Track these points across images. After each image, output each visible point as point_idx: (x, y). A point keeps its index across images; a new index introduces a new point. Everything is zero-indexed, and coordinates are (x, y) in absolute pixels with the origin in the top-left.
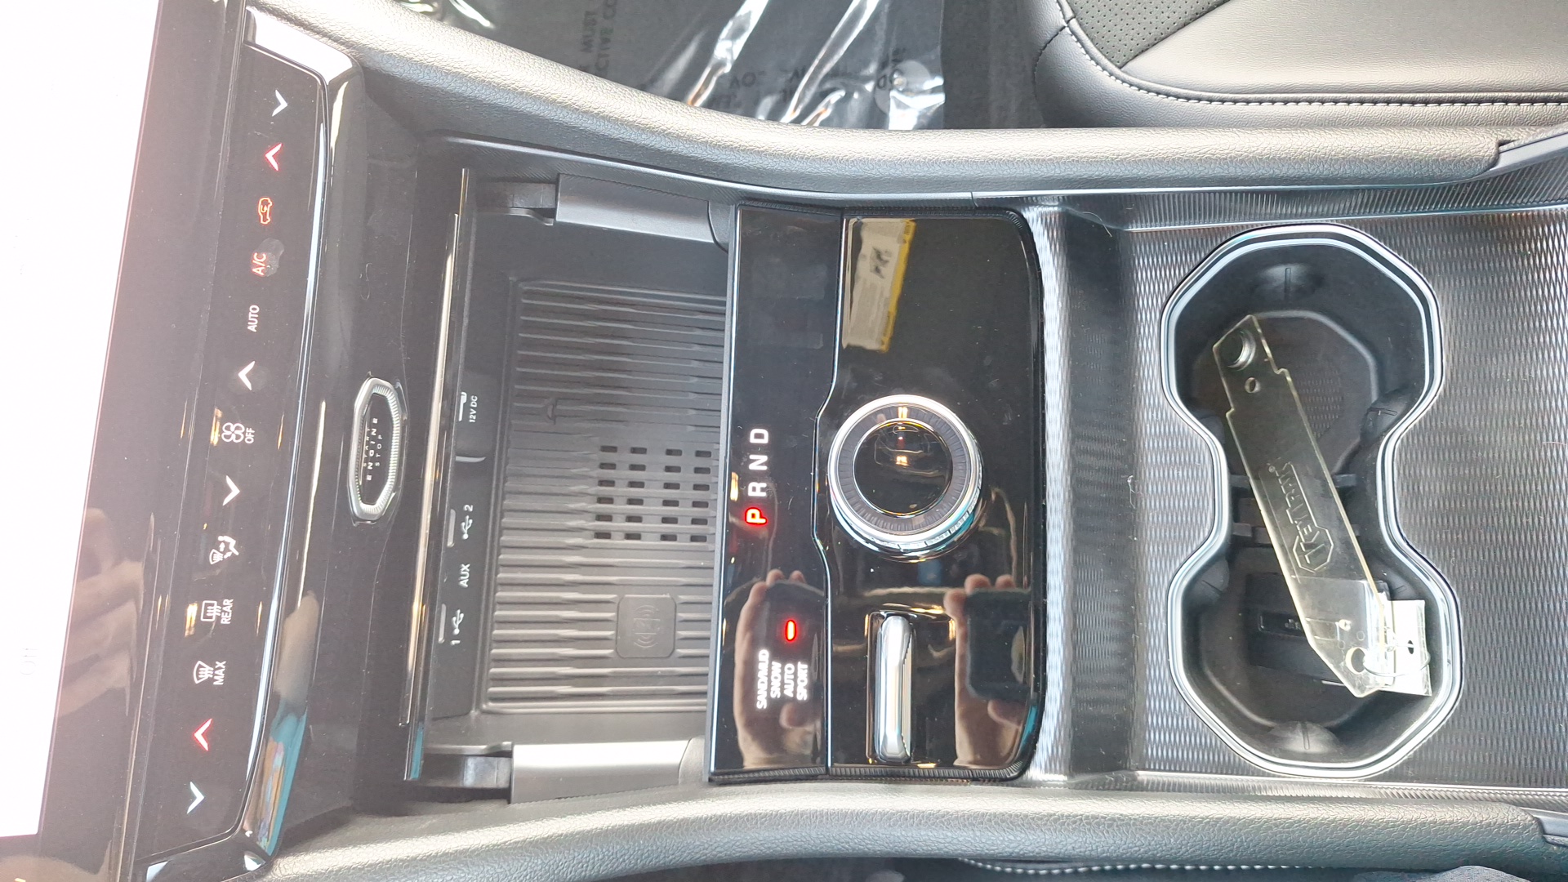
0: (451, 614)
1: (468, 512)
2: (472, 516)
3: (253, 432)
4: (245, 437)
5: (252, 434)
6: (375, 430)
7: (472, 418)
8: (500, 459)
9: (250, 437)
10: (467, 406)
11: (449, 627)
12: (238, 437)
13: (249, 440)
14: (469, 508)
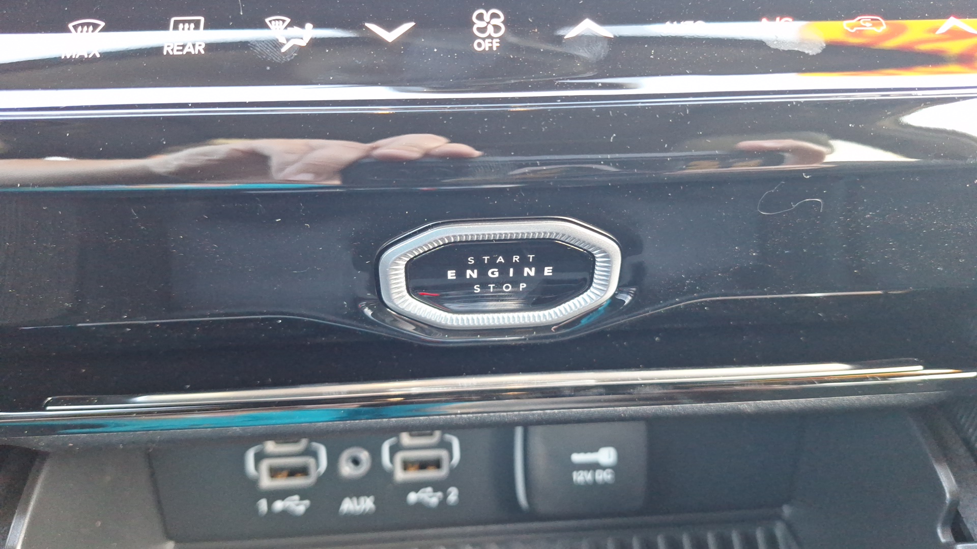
0: (303, 493)
1: (446, 496)
2: (443, 502)
3: (495, 49)
4: (484, 39)
5: (491, 48)
6: (532, 273)
7: (580, 477)
8: (528, 532)
9: (486, 45)
10: (594, 467)
11: (283, 494)
12: (483, 30)
13: (479, 45)
14: (453, 495)
